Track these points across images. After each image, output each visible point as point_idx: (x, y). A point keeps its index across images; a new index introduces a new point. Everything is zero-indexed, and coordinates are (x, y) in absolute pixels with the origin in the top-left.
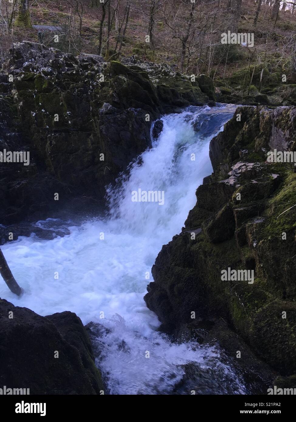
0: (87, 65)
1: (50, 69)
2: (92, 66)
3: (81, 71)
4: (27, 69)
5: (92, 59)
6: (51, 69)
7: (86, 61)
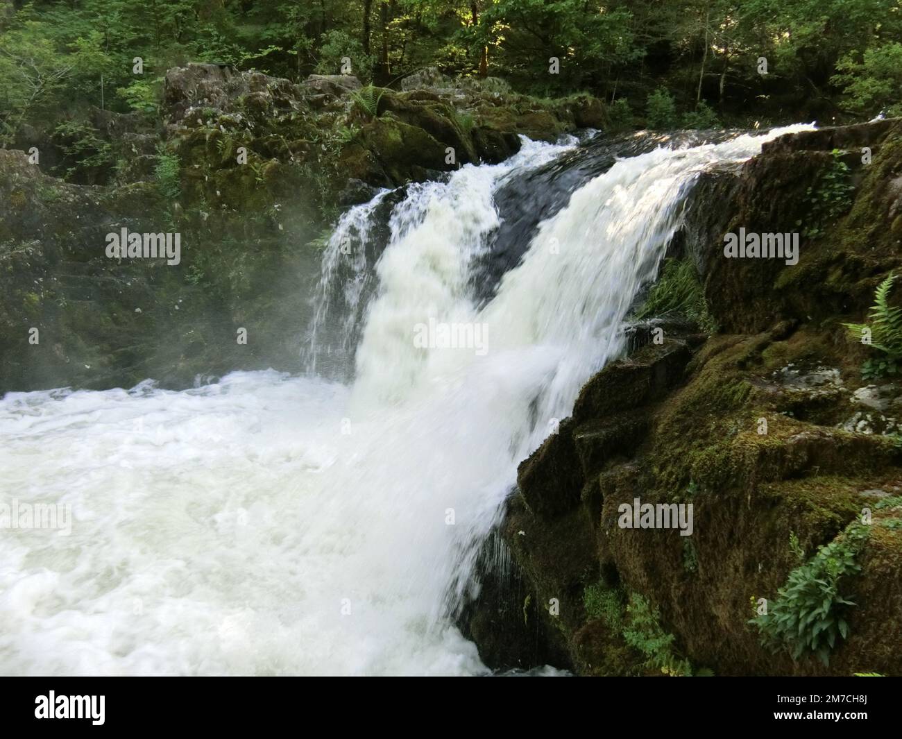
0: (322, 100)
1: (239, 117)
2: (330, 100)
3: (307, 113)
4: (192, 122)
5: (332, 85)
6: (241, 117)
7: (320, 92)
